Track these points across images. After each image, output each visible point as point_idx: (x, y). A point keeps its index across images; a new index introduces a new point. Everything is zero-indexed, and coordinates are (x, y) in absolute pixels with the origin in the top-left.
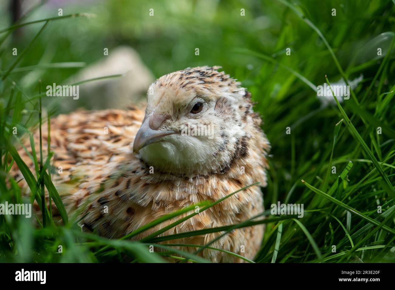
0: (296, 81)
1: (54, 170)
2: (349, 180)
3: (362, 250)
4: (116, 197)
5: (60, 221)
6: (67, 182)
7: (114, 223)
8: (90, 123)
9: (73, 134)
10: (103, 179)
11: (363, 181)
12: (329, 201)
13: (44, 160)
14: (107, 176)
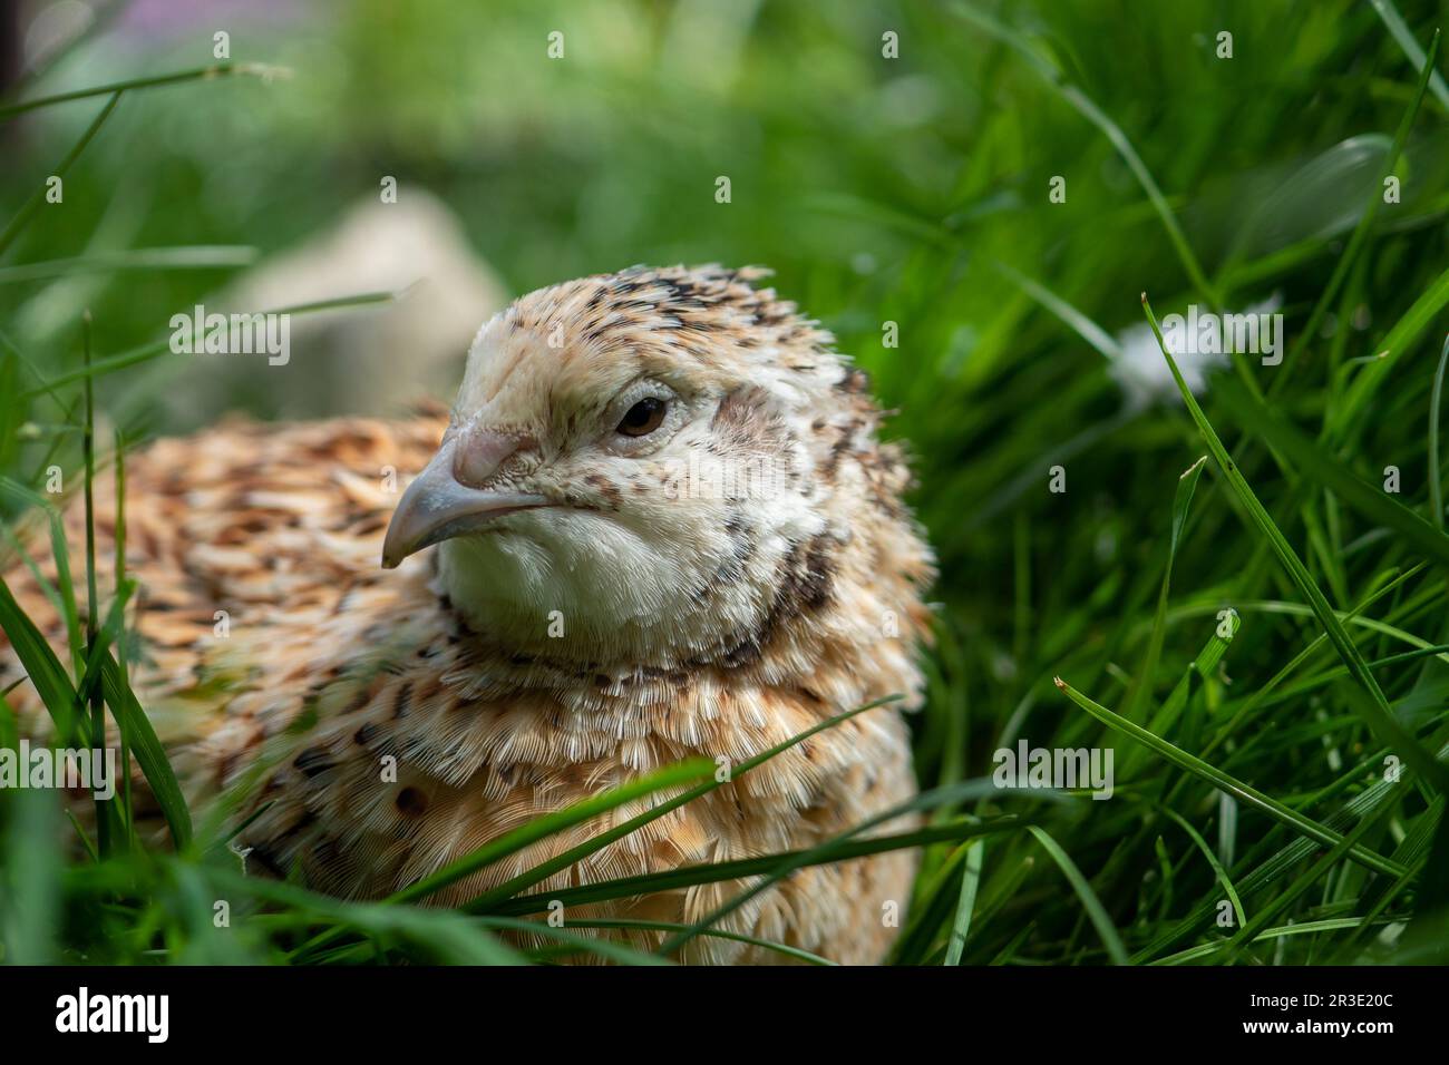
0: (1034, 316)
1: (137, 644)
2: (1228, 680)
3: (1276, 938)
4: (356, 749)
5: (161, 834)
6: (186, 693)
7: (355, 845)
8: (270, 471)
9: (206, 511)
10: (312, 681)
11: (1279, 684)
12: (1155, 756)
13: (103, 611)
14: (328, 668)
